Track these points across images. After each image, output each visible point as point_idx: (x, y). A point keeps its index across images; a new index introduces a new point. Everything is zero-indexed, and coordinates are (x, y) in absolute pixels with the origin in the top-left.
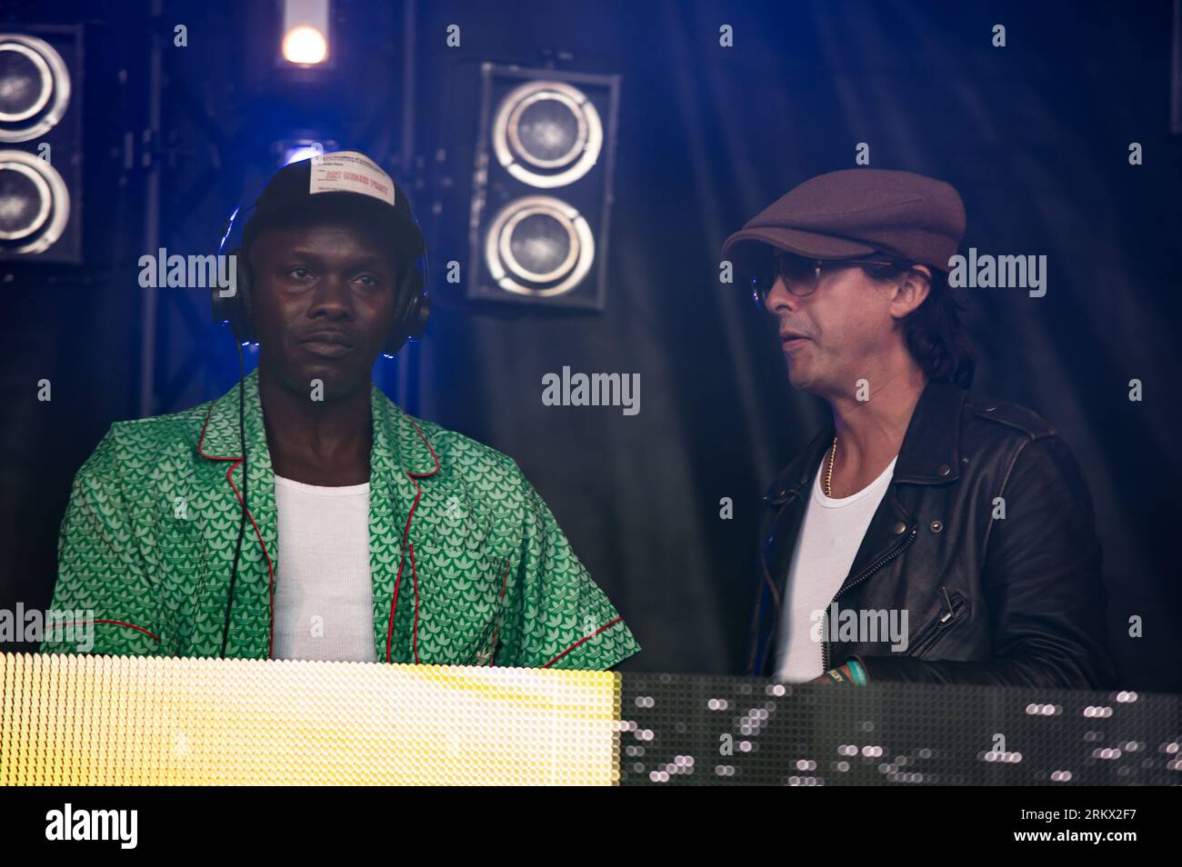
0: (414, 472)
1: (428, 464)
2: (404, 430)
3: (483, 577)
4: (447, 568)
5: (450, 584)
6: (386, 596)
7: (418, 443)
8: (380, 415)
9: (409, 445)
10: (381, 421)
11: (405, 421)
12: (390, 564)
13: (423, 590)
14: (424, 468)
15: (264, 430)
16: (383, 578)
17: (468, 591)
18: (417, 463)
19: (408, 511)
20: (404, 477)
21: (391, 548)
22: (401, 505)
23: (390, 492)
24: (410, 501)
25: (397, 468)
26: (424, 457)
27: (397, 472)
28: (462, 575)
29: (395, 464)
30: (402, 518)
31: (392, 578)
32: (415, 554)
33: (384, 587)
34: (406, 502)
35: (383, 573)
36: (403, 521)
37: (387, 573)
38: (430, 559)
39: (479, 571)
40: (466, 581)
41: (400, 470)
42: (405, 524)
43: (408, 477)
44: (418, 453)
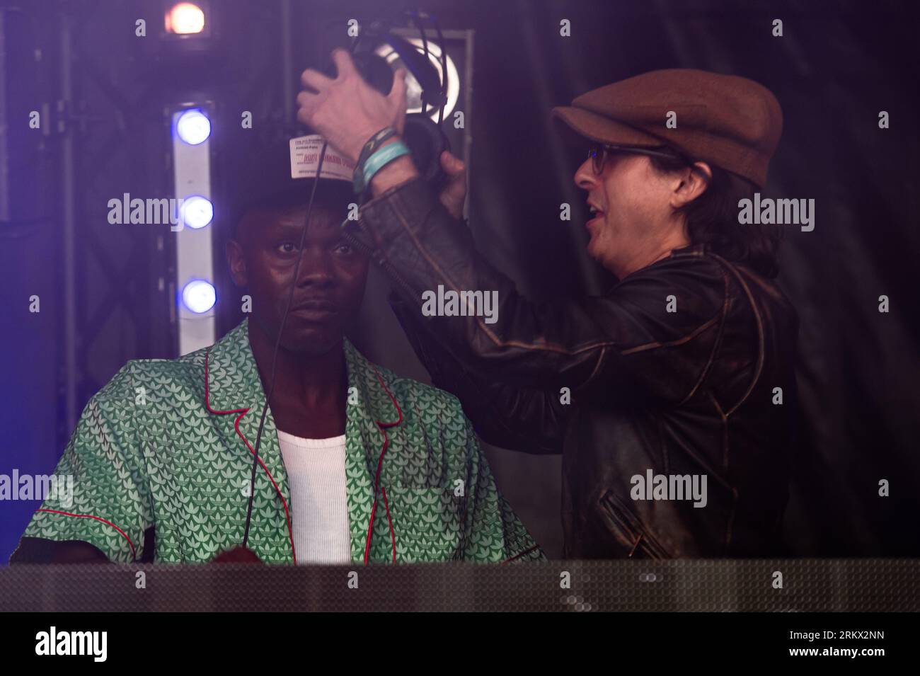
0: (381, 422)
1: (393, 415)
2: (370, 381)
3: (447, 509)
4: (416, 505)
5: (420, 518)
6: (362, 532)
7: (382, 395)
8: (354, 368)
9: (376, 395)
10: (355, 374)
11: (370, 372)
12: (365, 504)
13: (397, 527)
14: (389, 417)
15: (259, 379)
16: (359, 517)
17: (436, 523)
18: (383, 413)
19: (378, 456)
20: (374, 426)
21: (365, 490)
22: (372, 452)
23: (364, 440)
24: (379, 448)
25: (368, 417)
26: (388, 408)
27: (369, 422)
28: (430, 509)
29: (367, 414)
30: (374, 463)
31: (366, 517)
32: (387, 495)
33: (360, 525)
34: (376, 449)
35: (358, 512)
36: (374, 465)
37: (362, 512)
38: (401, 498)
39: (443, 504)
40: (434, 514)
41: (371, 420)
42: (377, 468)
43: (378, 426)
44: (384, 403)
